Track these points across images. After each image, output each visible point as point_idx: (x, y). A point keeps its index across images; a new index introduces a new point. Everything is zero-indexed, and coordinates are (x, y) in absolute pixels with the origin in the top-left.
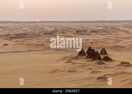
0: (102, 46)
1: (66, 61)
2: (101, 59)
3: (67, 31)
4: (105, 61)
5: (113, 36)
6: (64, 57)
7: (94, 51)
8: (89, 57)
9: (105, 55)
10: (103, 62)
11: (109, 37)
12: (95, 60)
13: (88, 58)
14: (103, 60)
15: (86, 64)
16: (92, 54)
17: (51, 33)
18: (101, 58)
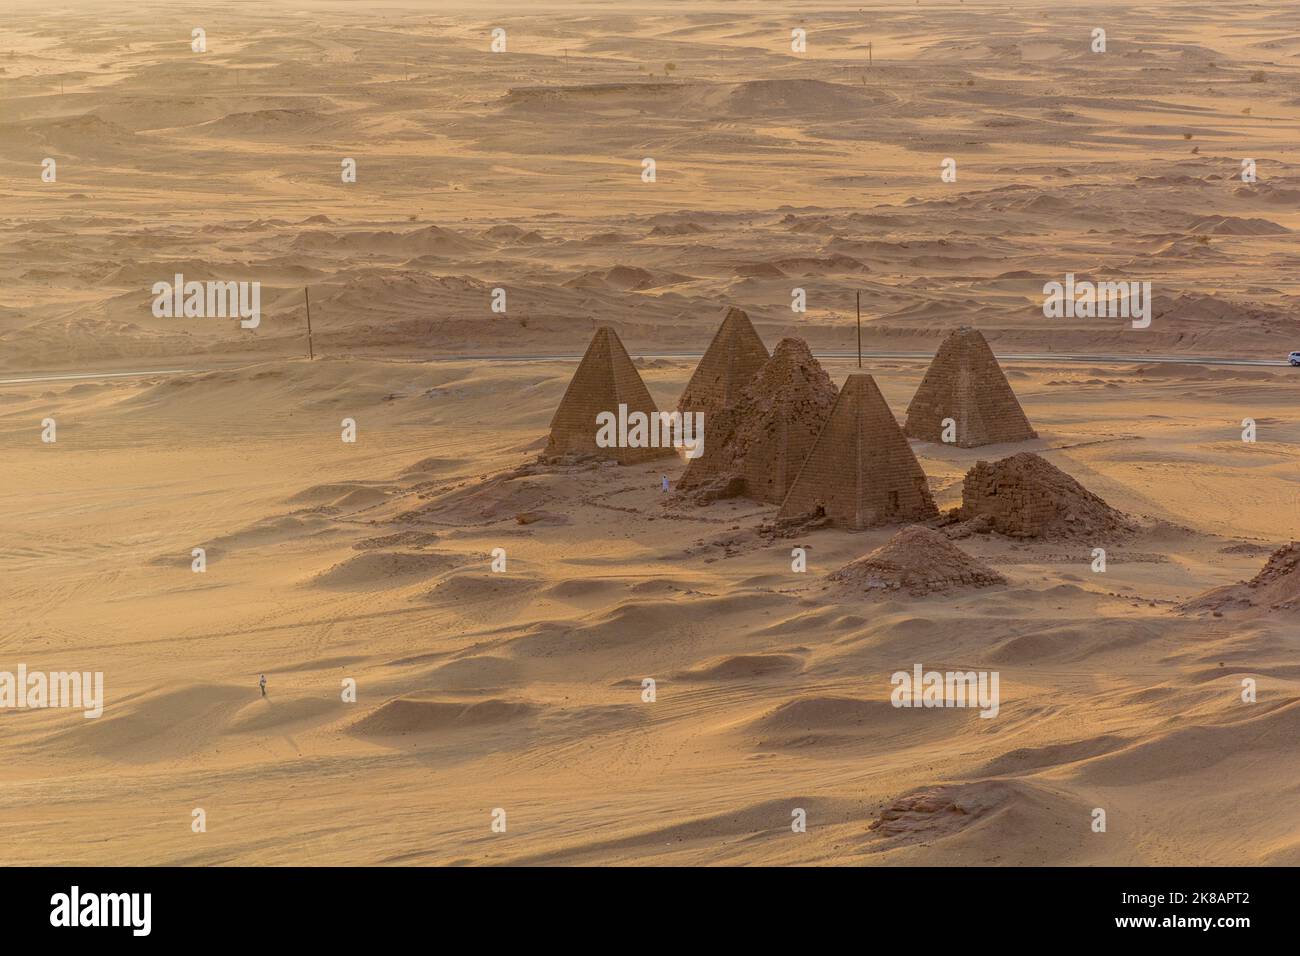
0: (935, 307)
1: (349, 554)
2: (926, 511)
3: (364, 93)
4: (998, 546)
5: (1115, 168)
6: (317, 492)
7: (811, 372)
8: (728, 476)
9: (992, 440)
10: (963, 560)
11: (1037, 180)
12: (821, 519)
13: (709, 499)
14: (954, 518)
15: (679, 598)
16: (772, 428)
17: (86, 121)
18: (926, 496)
